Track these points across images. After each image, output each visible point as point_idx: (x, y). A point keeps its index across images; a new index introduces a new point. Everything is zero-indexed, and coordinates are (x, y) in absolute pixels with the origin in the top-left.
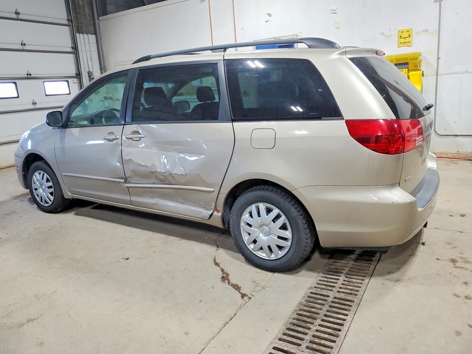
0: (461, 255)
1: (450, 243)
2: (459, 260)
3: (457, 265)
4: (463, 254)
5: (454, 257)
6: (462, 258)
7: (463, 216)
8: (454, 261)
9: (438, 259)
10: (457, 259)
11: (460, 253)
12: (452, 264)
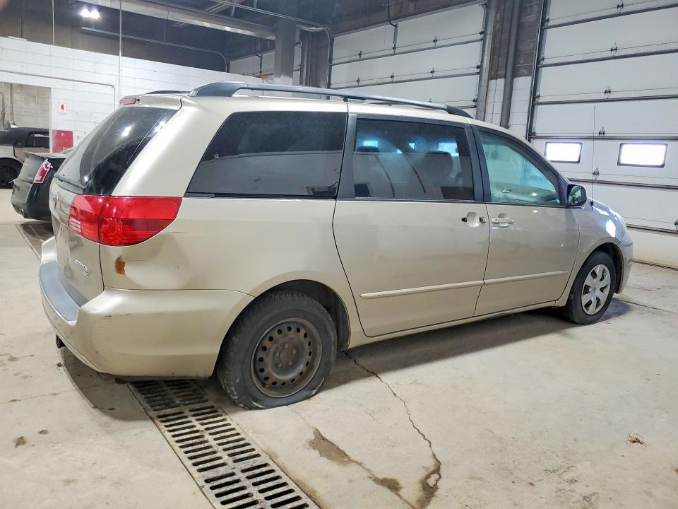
0: (6, 368)
1: (26, 377)
2: (7, 362)
3: (8, 357)
4: (4, 370)
5: (14, 363)
6: (4, 365)
7: (20, 441)
8: (13, 359)
9: (32, 356)
10: (10, 362)
11: (7, 369)
12: (14, 356)
